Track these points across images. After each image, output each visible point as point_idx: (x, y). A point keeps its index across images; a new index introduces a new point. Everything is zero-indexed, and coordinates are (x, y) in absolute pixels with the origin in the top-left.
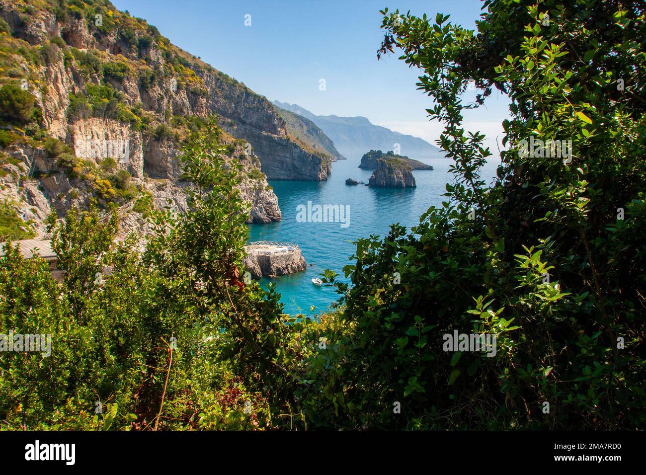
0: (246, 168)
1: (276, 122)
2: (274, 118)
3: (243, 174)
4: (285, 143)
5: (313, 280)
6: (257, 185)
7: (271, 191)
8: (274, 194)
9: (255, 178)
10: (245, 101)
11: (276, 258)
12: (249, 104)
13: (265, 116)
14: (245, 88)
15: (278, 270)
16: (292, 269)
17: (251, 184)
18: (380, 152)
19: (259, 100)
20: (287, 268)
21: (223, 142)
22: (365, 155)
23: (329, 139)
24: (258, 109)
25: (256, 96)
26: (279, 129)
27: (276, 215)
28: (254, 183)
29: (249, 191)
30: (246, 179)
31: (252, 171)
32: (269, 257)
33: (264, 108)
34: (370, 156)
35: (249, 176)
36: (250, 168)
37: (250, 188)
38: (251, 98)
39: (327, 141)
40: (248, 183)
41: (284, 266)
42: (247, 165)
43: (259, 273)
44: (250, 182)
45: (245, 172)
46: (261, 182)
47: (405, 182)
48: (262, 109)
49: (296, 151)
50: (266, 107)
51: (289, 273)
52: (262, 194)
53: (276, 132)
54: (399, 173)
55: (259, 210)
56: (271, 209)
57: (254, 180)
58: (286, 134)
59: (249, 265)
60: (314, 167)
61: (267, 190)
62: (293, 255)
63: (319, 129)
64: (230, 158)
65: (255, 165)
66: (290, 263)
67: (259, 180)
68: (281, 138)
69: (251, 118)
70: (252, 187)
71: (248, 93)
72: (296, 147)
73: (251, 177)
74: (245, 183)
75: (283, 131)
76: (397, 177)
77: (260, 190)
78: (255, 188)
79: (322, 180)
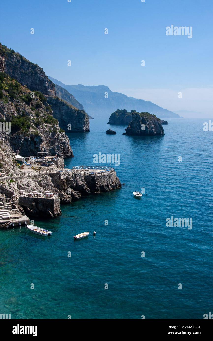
0: (42, 115)
1: (47, 85)
2: (46, 82)
3: (40, 119)
4: (54, 102)
5: (134, 193)
6: (52, 128)
7: (64, 133)
8: (67, 136)
9: (50, 123)
10: (21, 67)
11: (99, 177)
12: (24, 69)
13: (38, 79)
14: (21, 57)
15: (102, 187)
16: (112, 187)
17: (47, 127)
18: (125, 111)
19: (32, 67)
20: (108, 186)
21: (22, 93)
22: (112, 114)
23: (79, 103)
24: (32, 73)
25: (30, 63)
26: (50, 90)
27: (69, 153)
28: (49, 127)
29: (45, 133)
30: (43, 124)
31: (47, 117)
32: (94, 177)
33: (37, 73)
34: (117, 114)
35: (44, 121)
36: (45, 115)
37: (46, 131)
38: (26, 65)
39: (78, 104)
40: (44, 126)
41: (106, 184)
42: (42, 112)
43: (88, 190)
44: (46, 126)
45: (42, 118)
46: (55, 126)
47: (155, 130)
48: (35, 74)
49: (64, 108)
50: (39, 72)
51: (110, 190)
52: (57, 136)
53: (47, 93)
54: (150, 124)
55: (56, 149)
56: (65, 147)
57: (49, 125)
58: (55, 95)
59: (79, 183)
60: (79, 121)
61: (60, 132)
62: (112, 175)
63: (71, 95)
64: (29, 106)
65: (49, 112)
66: (110, 181)
67: (54, 125)
68: (51, 98)
69: (27, 82)
70: (48, 130)
71: (23, 61)
72: (64, 104)
73: (46, 122)
74: (42, 127)
75: (53, 92)
76: (149, 127)
77: (55, 132)
78: (50, 131)
79: (86, 132)
